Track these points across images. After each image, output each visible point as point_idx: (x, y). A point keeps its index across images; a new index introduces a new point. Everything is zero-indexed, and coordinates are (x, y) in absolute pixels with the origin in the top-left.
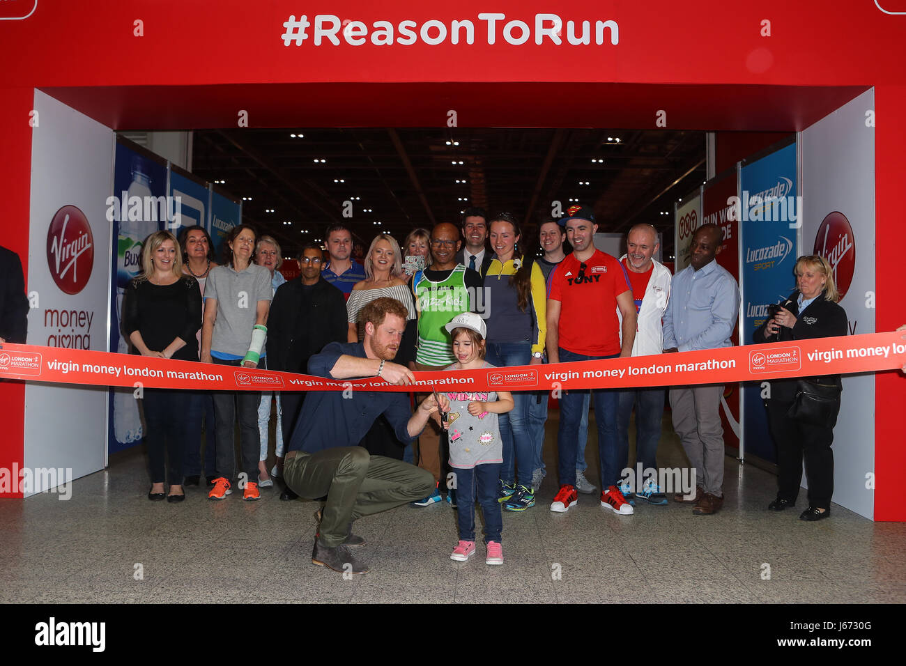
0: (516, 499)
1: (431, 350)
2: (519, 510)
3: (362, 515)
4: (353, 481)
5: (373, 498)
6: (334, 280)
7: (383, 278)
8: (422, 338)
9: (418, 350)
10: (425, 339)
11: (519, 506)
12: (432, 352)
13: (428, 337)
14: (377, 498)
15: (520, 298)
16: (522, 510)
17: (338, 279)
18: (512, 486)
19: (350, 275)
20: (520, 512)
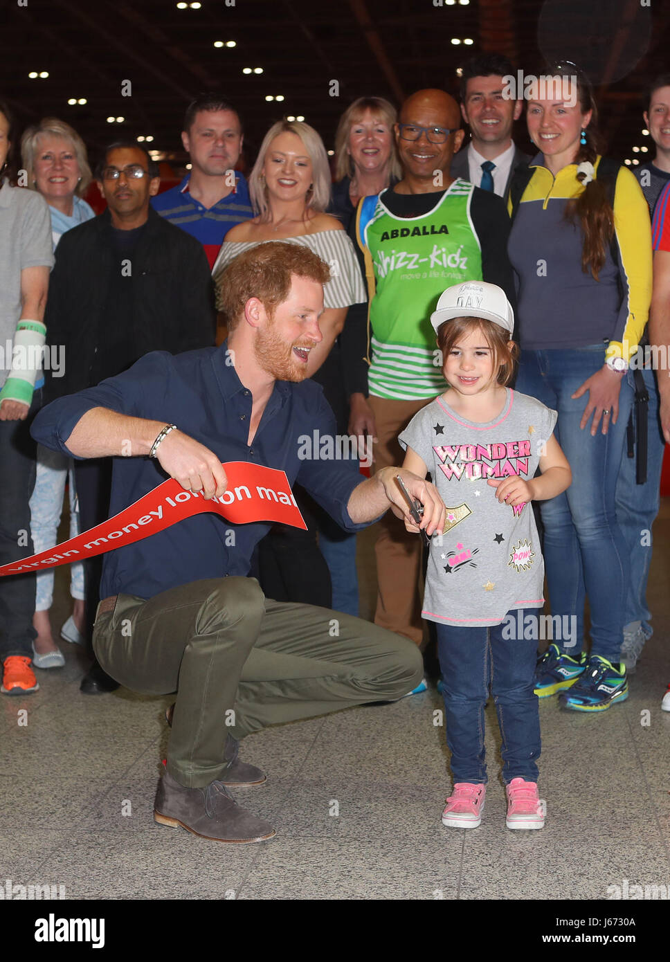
0: (586, 685)
1: (399, 365)
2: (594, 708)
3: (264, 725)
4: (227, 649)
5: (288, 690)
6: (196, 217)
7: (291, 216)
8: (378, 340)
9: (372, 367)
10: (384, 341)
11: (593, 701)
12: (401, 370)
13: (392, 337)
14: (297, 692)
15: (589, 246)
16: (600, 708)
17: (206, 215)
18: (578, 658)
19: (232, 207)
20: (597, 712)
